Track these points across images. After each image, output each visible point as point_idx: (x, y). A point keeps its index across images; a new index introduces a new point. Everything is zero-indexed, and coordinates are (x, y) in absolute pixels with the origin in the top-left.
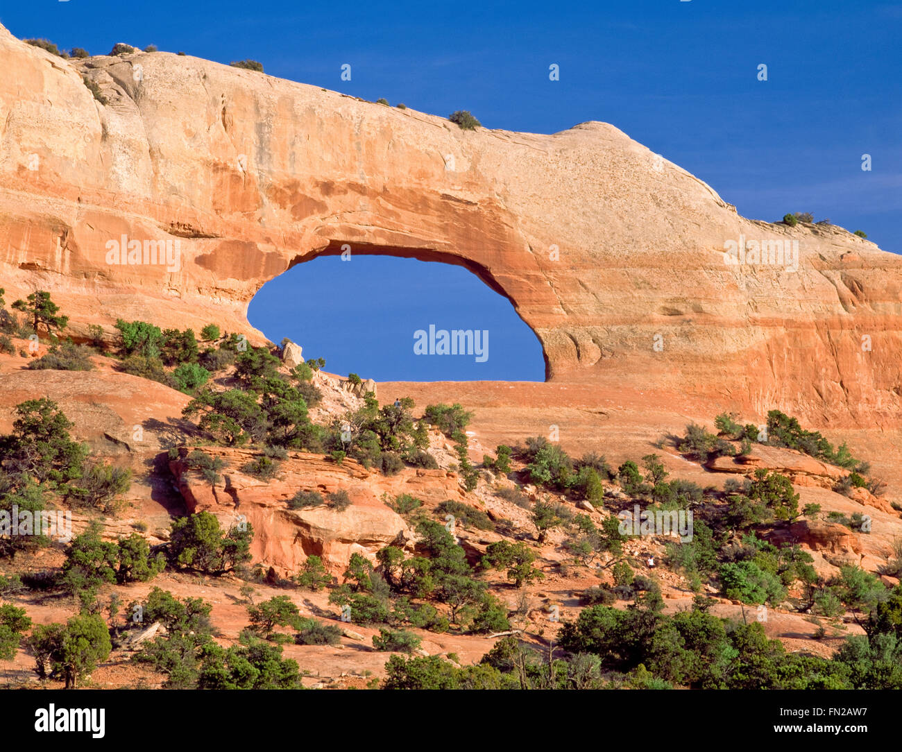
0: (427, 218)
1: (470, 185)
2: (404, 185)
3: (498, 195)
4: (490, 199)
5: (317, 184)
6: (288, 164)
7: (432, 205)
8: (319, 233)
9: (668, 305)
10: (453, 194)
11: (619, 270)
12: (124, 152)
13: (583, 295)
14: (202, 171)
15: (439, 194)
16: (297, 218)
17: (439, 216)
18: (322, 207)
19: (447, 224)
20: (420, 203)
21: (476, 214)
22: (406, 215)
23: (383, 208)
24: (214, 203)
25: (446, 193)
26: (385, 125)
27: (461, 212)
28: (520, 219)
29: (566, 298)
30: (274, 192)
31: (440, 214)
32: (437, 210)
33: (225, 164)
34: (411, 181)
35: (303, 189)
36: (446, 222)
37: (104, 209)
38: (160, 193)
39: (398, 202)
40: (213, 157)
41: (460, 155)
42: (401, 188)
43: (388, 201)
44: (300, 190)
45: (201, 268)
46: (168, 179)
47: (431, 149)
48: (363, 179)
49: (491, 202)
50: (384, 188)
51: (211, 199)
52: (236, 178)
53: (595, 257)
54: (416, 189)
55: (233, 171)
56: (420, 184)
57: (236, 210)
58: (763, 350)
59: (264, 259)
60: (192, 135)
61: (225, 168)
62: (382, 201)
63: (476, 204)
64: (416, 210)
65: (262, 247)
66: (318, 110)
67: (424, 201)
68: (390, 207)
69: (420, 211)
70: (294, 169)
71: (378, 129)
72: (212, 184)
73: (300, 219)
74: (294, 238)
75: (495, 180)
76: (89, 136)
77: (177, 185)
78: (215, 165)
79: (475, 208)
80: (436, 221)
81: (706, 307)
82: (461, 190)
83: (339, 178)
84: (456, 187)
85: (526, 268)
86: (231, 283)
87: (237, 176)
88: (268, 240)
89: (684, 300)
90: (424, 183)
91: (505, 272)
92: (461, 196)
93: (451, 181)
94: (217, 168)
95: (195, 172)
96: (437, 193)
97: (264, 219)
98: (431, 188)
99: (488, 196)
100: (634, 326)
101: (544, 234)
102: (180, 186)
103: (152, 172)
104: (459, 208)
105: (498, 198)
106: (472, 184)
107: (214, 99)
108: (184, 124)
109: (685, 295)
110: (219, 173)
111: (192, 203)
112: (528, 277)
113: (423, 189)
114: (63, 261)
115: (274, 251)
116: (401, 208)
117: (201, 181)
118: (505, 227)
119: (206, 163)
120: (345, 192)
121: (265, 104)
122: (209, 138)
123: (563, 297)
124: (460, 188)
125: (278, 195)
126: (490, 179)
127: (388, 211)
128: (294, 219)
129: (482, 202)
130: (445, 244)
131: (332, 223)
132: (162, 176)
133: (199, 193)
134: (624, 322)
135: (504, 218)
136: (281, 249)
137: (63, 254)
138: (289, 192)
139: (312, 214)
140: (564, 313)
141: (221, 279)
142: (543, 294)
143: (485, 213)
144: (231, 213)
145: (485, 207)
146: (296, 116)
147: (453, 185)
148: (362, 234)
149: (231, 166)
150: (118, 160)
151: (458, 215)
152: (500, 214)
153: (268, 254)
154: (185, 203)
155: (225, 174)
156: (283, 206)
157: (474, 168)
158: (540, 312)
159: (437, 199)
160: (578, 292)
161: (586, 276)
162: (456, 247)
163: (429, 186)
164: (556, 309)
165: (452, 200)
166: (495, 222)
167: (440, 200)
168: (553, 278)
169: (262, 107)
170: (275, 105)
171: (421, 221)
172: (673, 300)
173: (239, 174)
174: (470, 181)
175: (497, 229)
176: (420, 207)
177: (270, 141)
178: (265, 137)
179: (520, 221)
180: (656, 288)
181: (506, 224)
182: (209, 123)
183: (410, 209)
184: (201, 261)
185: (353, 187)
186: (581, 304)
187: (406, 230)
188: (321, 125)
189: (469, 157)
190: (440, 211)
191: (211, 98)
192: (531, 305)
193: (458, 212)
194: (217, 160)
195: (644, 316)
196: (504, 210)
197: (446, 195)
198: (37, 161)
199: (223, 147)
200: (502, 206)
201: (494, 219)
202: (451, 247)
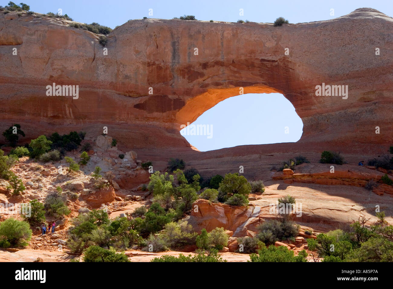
0: (254, 72)
2: (243, 58)
4: (284, 57)
5: (200, 65)
6: (187, 58)
7: (256, 65)
8: (201, 87)
9: (365, 96)
10: (266, 59)
12: (103, 64)
14: (141, 67)
15: (259, 59)
16: (190, 81)
17: (259, 70)
18: (202, 75)
19: (263, 73)
20: (250, 65)
21: (276, 66)
22: (243, 72)
23: (232, 71)
24: (148, 80)
25: (263, 58)
26: (235, 32)
27: (270, 66)
28: (298, 65)
30: (179, 71)
31: (259, 69)
32: (259, 67)
33: (154, 62)
34: (246, 56)
35: (194, 68)
37: (88, 89)
38: (120, 79)
39: (240, 67)
40: (147, 60)
41: (271, 39)
42: (241, 60)
43: (235, 67)
44: (192, 69)
45: (138, 109)
46: (125, 73)
47: (257, 39)
48: (223, 59)
49: (284, 59)
50: (233, 61)
51: (146, 79)
52: (159, 68)
54: (248, 59)
55: (158, 65)
56: (251, 56)
57: (160, 82)
59: (172, 102)
60: (138, 52)
62: (232, 67)
63: (277, 61)
64: (248, 69)
65: (170, 96)
66: (202, 31)
67: (252, 64)
68: (236, 69)
69: (250, 69)
70: (190, 59)
71: (232, 34)
72: (147, 72)
73: (191, 82)
74: (188, 91)
76: (86, 59)
77: (129, 74)
78: (149, 63)
79: (276, 63)
80: (258, 73)
81: (386, 94)
82: (271, 56)
83: (211, 60)
84: (268, 55)
85: (300, 89)
86: (156, 114)
87: (160, 67)
88: (174, 93)
89: (374, 92)
90: (253, 55)
92: (270, 58)
93: (267, 52)
94: (149, 65)
95: (138, 68)
97: (173, 84)
98: (256, 57)
100: (347, 110)
102: (130, 75)
103: (116, 71)
104: (269, 64)
106: (276, 51)
107: (150, 35)
108: (135, 48)
109: (375, 89)
110: (151, 67)
111: (136, 81)
112: (301, 93)
113: (252, 59)
114: (70, 113)
115: (177, 98)
116: (241, 69)
117: (141, 71)
118: (291, 70)
119: (144, 63)
120: (214, 66)
121: (176, 33)
122: (147, 53)
123: (316, 100)
124: (270, 54)
125: (182, 72)
126: (285, 48)
127: (235, 72)
128: (189, 82)
129: (280, 59)
130: (263, 83)
131: (208, 82)
132: (122, 72)
133: (141, 77)
134: (343, 109)
135: (290, 65)
136: (181, 97)
137: (69, 111)
138: (186, 70)
139: (197, 78)
141: (149, 113)
142: (307, 101)
143: (281, 65)
144: (157, 84)
145: (281, 62)
146: (191, 35)
147: (267, 54)
148: (222, 84)
149: (157, 63)
150: (99, 68)
151: (268, 68)
152: (288, 64)
153: (174, 99)
154: (133, 82)
155: (154, 67)
156: (184, 77)
157: (277, 44)
158: (306, 110)
159: (259, 62)
162: (267, 84)
163: (255, 56)
164: (313, 107)
165: (265, 61)
166: (286, 68)
167: (260, 62)
168: (312, 91)
169: (174, 34)
170: (181, 32)
171: (251, 74)
172: (368, 93)
173: (161, 66)
174: (275, 50)
175: (287, 71)
176: (250, 67)
177: (178, 49)
178: (176, 48)
179: (297, 66)
180: (358, 88)
181: (291, 68)
182: (148, 46)
183: (246, 69)
184: (137, 106)
185: (217, 63)
186: (325, 102)
187: (244, 80)
188: (204, 38)
189: (276, 39)
190: (260, 68)
191: (149, 34)
192: (301, 106)
193: (268, 66)
194: (149, 61)
195: (352, 104)
196: (290, 61)
197: (263, 59)
198: (60, 73)
199: (154, 55)
200: (290, 60)
201: (285, 67)
202: (265, 84)
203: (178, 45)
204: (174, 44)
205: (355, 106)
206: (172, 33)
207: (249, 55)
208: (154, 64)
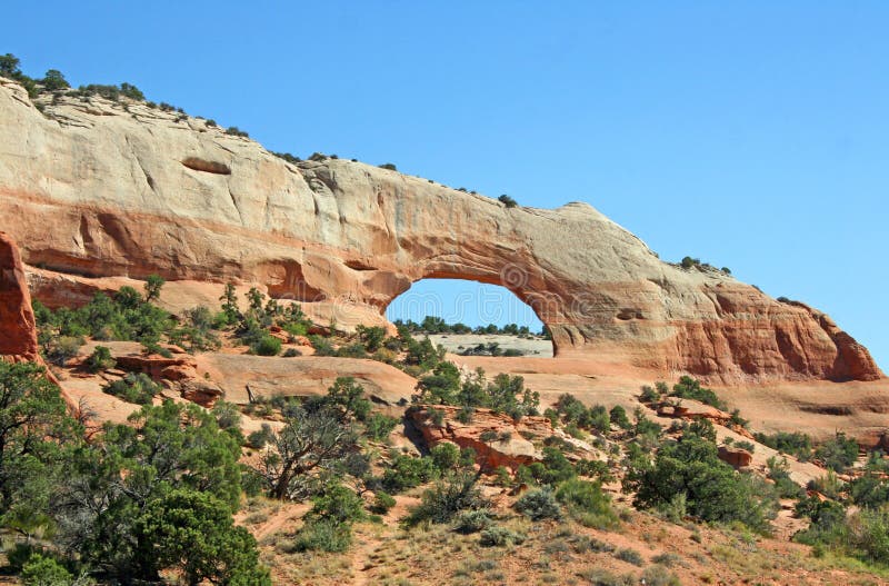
1: (511, 240)
2: (475, 239)
3: (527, 246)
4: (523, 248)
5: (427, 238)
6: (412, 227)
7: (491, 251)
9: (623, 313)
10: (502, 244)
12: (327, 220)
14: (367, 231)
15: (494, 245)
18: (430, 252)
20: (485, 250)
21: (515, 257)
22: (475, 257)
23: (464, 253)
24: (373, 249)
26: (465, 204)
27: (507, 255)
30: (404, 243)
32: (493, 254)
33: (379, 226)
34: (479, 237)
35: (420, 241)
36: (497, 261)
37: (316, 254)
38: (345, 244)
39: (472, 250)
40: (373, 223)
41: (507, 222)
42: (474, 241)
43: (466, 249)
44: (418, 242)
45: (366, 288)
46: (349, 236)
47: (491, 218)
48: (453, 235)
49: (523, 250)
50: (465, 241)
51: (371, 246)
52: (384, 234)
53: (582, 284)
54: (482, 241)
55: (383, 231)
56: (484, 239)
57: (384, 253)
58: (675, 340)
59: (398, 282)
60: (362, 210)
61: (379, 229)
62: (463, 248)
63: (515, 251)
65: (398, 275)
66: (429, 195)
67: (486, 248)
68: (467, 252)
69: (484, 255)
70: (415, 230)
71: (462, 206)
72: (372, 239)
73: (418, 259)
75: (526, 237)
76: (309, 211)
78: (374, 227)
79: (514, 254)
80: (492, 261)
81: (644, 314)
82: (507, 243)
83: (439, 234)
84: (504, 241)
88: (401, 271)
89: (632, 310)
90: (486, 238)
92: (507, 246)
93: (502, 238)
94: (375, 229)
95: (363, 232)
97: (399, 259)
98: (490, 241)
99: (521, 246)
100: (603, 325)
102: (355, 240)
103: (341, 231)
104: (506, 253)
106: (513, 239)
107: (374, 188)
108: (358, 203)
109: (633, 307)
110: (376, 233)
111: (362, 249)
113: (486, 242)
115: (403, 277)
116: (473, 253)
117: (367, 237)
118: (531, 265)
119: (369, 227)
120: (443, 243)
122: (371, 211)
124: (506, 241)
125: (406, 245)
126: (523, 236)
128: (415, 259)
129: (518, 250)
131: (434, 261)
132: (346, 234)
133: (365, 243)
135: (531, 260)
136: (406, 277)
138: (412, 243)
139: (425, 256)
143: (520, 256)
144: (381, 255)
145: (520, 253)
146: (417, 198)
147: (502, 240)
149: (382, 228)
150: (324, 225)
152: (528, 257)
153: (400, 279)
154: (357, 250)
155: (379, 233)
156: (409, 251)
157: (513, 230)
165: (502, 249)
166: (525, 262)
167: (496, 248)
169: (399, 193)
172: (626, 310)
173: (386, 232)
174: (512, 237)
176: (483, 252)
177: (403, 213)
178: (400, 211)
179: (539, 262)
181: (531, 263)
182: (371, 203)
184: (367, 283)
185: (448, 240)
187: (475, 265)
188: (430, 204)
189: (511, 223)
190: (495, 255)
193: (504, 255)
196: (531, 255)
197: (498, 245)
198: (282, 226)
200: (530, 252)
201: (525, 260)
203: (402, 208)
204: (397, 206)
206: (396, 190)
207: (483, 237)
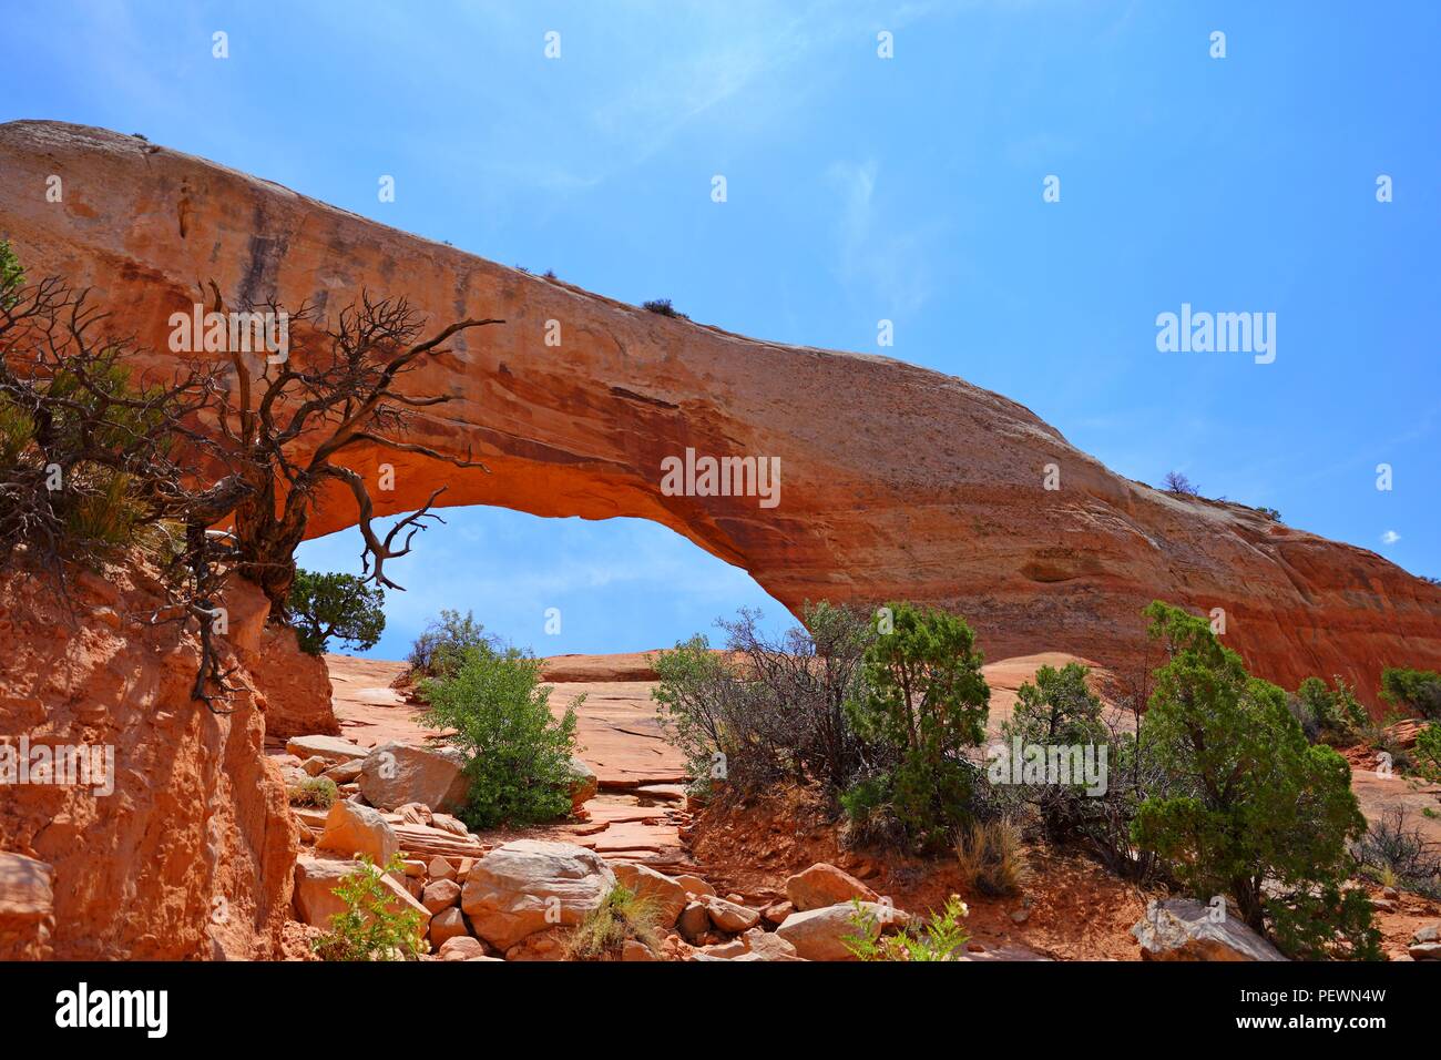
0: (587, 422)
1: (665, 381)
2: (544, 369)
3: (715, 397)
4: (701, 401)
6: (309, 306)
7: (594, 402)
9: (1042, 562)
10: (634, 389)
11: (942, 507)
13: (883, 552)
14: (90, 267)
15: (607, 387)
17: (607, 420)
19: (621, 433)
20: (574, 398)
21: (673, 421)
22: (542, 413)
23: (497, 396)
25: (622, 386)
26: (514, 285)
27: (648, 416)
28: (756, 433)
29: (852, 556)
31: (606, 416)
32: (604, 411)
33: (158, 272)
34: (555, 364)
36: (619, 430)
39: (529, 393)
40: (127, 255)
41: (648, 340)
42: (536, 372)
43: (509, 388)
47: (595, 326)
48: (462, 350)
49: (703, 405)
50: (503, 368)
52: (178, 300)
53: (896, 488)
54: (564, 375)
55: (174, 287)
56: (574, 371)
60: (88, 213)
62: (497, 387)
63: (676, 407)
64: (563, 407)
67: (579, 394)
68: (511, 397)
69: (570, 410)
70: (321, 315)
71: (501, 289)
72: (113, 296)
75: (708, 376)
78: (130, 266)
79: (674, 413)
80: (601, 427)
81: (1108, 565)
82: (649, 386)
84: (638, 381)
87: (180, 296)
89: (1068, 553)
90: (580, 370)
91: (735, 515)
92: (648, 393)
93: (632, 373)
94: (130, 271)
95: (70, 265)
96: (603, 386)
98: (591, 378)
99: (697, 397)
100: (988, 597)
101: (801, 455)
104: (646, 411)
105: (716, 401)
106: (670, 379)
107: (164, 181)
108: (76, 194)
109: (1068, 544)
110: (136, 283)
113: (578, 378)
116: (531, 401)
118: (730, 442)
119: (108, 260)
120: (422, 363)
121: (279, 215)
122: (132, 230)
123: (845, 555)
124: (647, 383)
126: (700, 375)
127: (508, 403)
129: (684, 403)
130: (618, 464)
134: (970, 592)
135: (726, 430)
140: (850, 581)
142: (809, 551)
143: (693, 421)
145: (691, 412)
146: (341, 244)
147: (634, 377)
148: (450, 433)
149: (172, 278)
151: (642, 420)
152: (720, 424)
155: (150, 286)
157: (668, 360)
158: (806, 581)
159: (605, 394)
160: (874, 545)
161: (883, 519)
162: (638, 471)
163: (589, 374)
164: (834, 576)
165: (632, 397)
166: (711, 434)
167: (609, 396)
168: (824, 523)
169: (272, 217)
170: (300, 221)
171: (572, 426)
172: (1050, 553)
173: (186, 294)
174: (665, 375)
175: (716, 444)
176: (570, 403)
177: (277, 268)
178: (269, 261)
179: (756, 436)
180: (1014, 534)
181: (732, 439)
182: (141, 210)
183: (551, 404)
185: (439, 358)
186: (881, 565)
187: (542, 437)
188: (389, 266)
189: (663, 343)
190: (609, 413)
191: (157, 177)
192: (786, 567)
193: (642, 415)
194: (137, 261)
195: (1003, 579)
196: (727, 419)
197: (620, 389)
199: (163, 249)
200: (723, 412)
201: (710, 430)
202: (630, 470)
203: (278, 256)
204: (259, 247)
205: (1018, 588)
206: (260, 209)
207: (568, 365)
208: (156, 277)
